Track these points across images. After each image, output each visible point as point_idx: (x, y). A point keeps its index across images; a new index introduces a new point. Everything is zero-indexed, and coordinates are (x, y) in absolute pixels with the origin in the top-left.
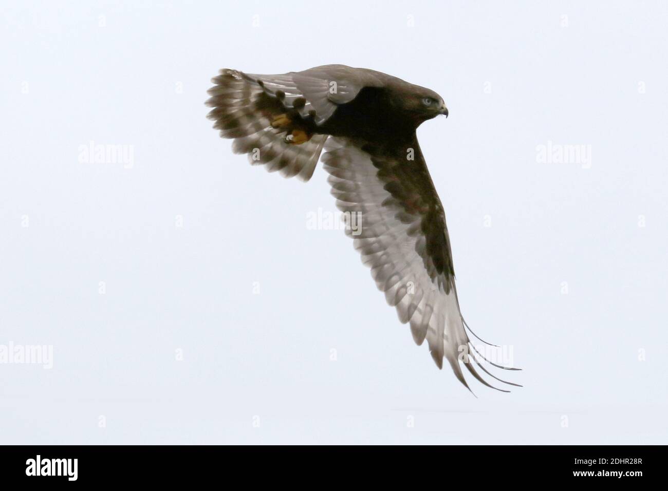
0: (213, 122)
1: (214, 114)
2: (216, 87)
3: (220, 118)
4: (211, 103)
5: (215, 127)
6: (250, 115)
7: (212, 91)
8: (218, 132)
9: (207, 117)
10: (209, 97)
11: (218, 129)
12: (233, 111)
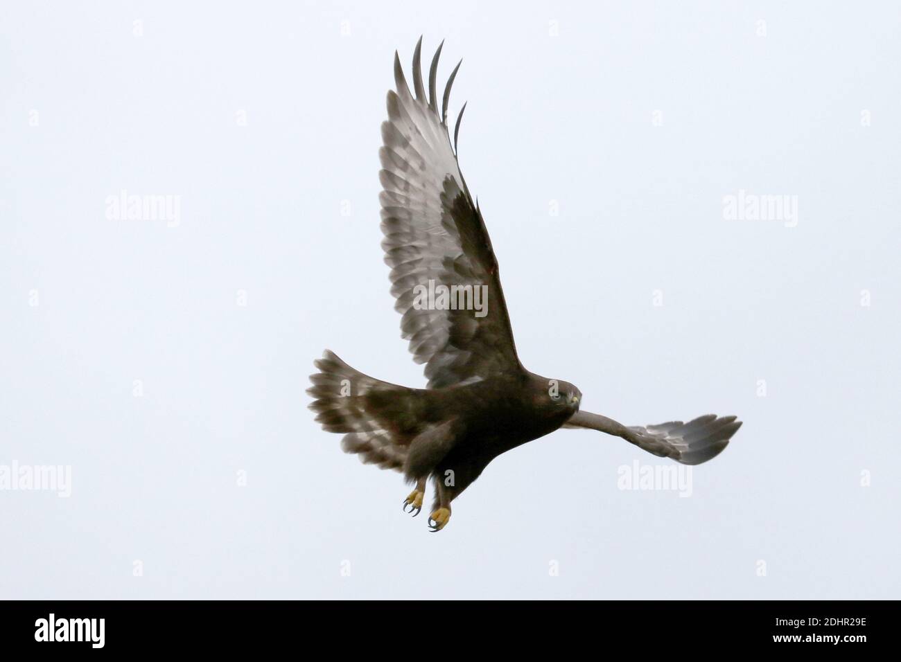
0: (315, 414)
1: (316, 406)
2: (319, 374)
3: (322, 412)
4: (313, 392)
5: (316, 420)
6: (358, 416)
7: (315, 378)
8: (320, 425)
9: (309, 407)
10: (311, 385)
11: (321, 422)
12: (338, 408)
